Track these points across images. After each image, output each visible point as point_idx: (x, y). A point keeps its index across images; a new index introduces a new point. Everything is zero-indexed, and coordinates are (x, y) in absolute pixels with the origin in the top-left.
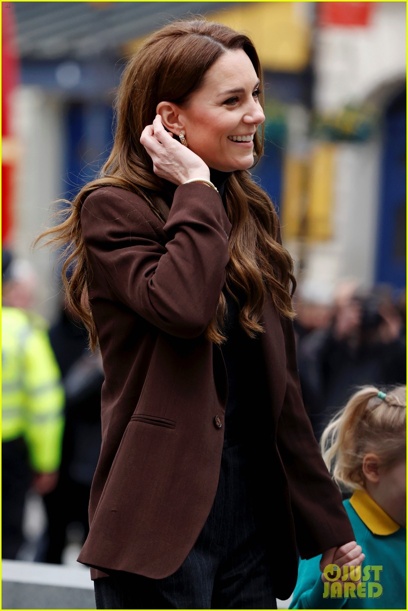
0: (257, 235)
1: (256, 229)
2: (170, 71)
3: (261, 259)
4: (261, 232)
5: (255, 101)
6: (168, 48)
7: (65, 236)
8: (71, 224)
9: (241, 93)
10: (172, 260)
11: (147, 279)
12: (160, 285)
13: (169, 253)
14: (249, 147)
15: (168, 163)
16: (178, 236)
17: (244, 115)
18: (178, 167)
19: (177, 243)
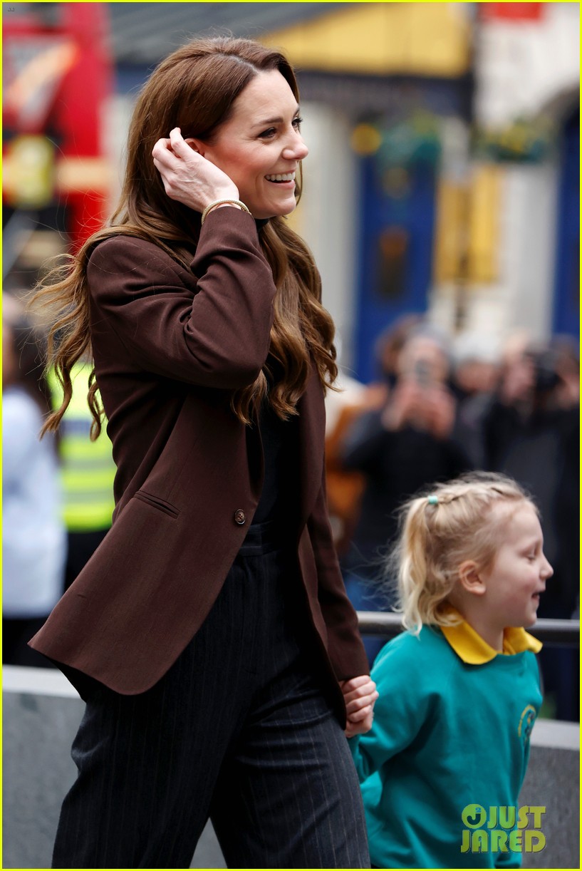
0: (299, 294)
1: (298, 286)
2: (191, 101)
3: (304, 323)
4: (303, 291)
5: (295, 131)
6: (187, 72)
7: (66, 297)
8: (73, 282)
9: (278, 123)
10: (209, 297)
11: (182, 324)
12: (199, 329)
13: (204, 291)
14: (290, 188)
15: (188, 181)
16: (212, 270)
17: (284, 149)
18: (200, 186)
19: (212, 277)
